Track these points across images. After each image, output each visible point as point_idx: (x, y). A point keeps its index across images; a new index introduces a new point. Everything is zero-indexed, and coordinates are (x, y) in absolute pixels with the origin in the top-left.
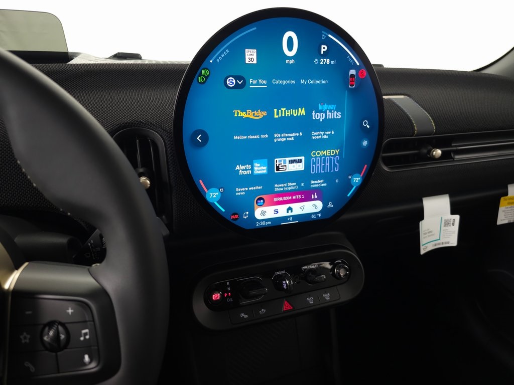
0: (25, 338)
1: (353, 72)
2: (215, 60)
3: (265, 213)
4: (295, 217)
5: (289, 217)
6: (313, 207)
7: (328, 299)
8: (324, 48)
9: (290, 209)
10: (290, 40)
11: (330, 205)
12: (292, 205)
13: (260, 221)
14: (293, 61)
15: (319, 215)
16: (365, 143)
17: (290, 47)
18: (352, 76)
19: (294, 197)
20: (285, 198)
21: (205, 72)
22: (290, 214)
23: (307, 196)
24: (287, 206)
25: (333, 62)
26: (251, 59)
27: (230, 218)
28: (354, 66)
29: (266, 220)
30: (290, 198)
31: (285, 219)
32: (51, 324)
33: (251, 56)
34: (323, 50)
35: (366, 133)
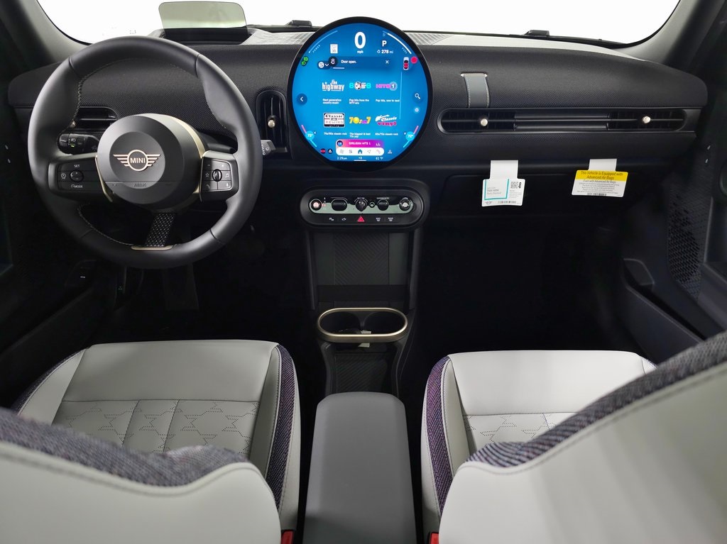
0: (207, 175)
1: (406, 59)
2: (312, 52)
3: (343, 152)
4: (363, 157)
5: (360, 156)
6: (377, 152)
7: (391, 221)
8: (384, 43)
9: (360, 151)
10: (360, 38)
11: (390, 152)
12: (362, 149)
13: (339, 156)
14: (362, 52)
15: (382, 158)
16: (417, 110)
17: (360, 42)
18: (406, 61)
19: (363, 143)
20: (357, 143)
21: (306, 59)
22: (360, 154)
23: (372, 144)
24: (359, 149)
25: (391, 52)
26: (334, 51)
27: (320, 152)
28: (407, 55)
29: (344, 156)
30: (360, 143)
31: (357, 157)
32: (217, 170)
33: (334, 49)
34: (383, 44)
35: (418, 103)
